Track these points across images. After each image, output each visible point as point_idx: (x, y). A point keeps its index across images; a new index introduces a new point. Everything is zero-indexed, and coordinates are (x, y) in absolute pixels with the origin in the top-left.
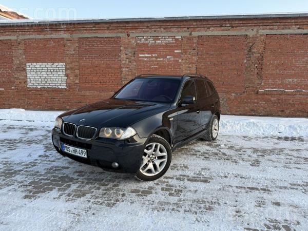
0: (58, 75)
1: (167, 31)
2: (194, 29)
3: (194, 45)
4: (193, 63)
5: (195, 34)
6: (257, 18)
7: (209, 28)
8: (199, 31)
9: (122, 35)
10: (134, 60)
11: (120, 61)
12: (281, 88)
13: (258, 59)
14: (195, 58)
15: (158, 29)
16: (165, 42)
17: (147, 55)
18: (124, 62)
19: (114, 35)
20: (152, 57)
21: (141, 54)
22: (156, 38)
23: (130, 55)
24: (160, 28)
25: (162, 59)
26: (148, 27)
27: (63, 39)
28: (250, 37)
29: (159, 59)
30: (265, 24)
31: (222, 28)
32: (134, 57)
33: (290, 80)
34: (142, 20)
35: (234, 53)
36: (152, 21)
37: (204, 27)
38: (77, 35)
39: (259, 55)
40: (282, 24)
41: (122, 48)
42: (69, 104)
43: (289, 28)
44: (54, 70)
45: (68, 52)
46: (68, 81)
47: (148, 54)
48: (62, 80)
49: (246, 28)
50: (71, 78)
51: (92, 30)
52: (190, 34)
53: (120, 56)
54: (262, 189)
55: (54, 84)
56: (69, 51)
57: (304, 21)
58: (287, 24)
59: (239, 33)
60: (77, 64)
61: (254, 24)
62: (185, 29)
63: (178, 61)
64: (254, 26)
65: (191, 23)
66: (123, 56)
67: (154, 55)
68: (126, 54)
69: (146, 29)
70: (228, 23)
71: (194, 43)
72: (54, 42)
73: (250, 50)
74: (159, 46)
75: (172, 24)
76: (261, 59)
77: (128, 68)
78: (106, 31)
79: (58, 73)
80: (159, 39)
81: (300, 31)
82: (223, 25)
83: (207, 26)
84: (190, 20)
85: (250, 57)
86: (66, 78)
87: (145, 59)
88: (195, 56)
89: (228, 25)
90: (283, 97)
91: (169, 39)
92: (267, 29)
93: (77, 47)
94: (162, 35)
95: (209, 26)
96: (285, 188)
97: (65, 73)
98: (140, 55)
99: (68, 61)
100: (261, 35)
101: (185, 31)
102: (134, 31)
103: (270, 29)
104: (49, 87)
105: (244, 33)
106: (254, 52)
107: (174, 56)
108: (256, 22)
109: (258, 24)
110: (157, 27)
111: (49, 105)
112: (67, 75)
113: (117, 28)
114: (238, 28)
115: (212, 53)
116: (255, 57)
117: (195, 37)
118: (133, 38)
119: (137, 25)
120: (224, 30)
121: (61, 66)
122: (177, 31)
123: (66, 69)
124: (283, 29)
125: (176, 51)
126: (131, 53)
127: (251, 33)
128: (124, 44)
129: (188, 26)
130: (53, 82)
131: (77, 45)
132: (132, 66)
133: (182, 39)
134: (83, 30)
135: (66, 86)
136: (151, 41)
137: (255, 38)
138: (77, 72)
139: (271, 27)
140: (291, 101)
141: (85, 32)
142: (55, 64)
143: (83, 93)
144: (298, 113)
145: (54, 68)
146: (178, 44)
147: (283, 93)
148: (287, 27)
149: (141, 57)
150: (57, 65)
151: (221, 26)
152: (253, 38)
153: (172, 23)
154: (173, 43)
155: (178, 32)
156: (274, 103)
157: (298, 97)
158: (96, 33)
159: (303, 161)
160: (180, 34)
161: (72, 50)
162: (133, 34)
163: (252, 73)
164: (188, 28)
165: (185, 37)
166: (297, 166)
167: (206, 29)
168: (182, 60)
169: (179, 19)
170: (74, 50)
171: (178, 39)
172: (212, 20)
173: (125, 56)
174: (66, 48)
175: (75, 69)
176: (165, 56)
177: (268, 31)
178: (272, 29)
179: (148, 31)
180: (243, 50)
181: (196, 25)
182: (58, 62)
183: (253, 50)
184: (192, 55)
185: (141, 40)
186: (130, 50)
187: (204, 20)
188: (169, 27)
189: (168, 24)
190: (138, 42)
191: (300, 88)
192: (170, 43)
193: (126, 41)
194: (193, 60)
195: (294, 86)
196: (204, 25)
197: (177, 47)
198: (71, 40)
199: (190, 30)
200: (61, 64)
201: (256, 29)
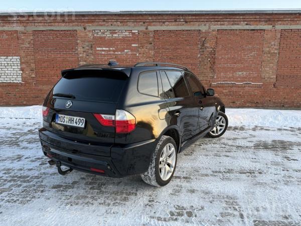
0: (12, 69)
1: (124, 25)
2: (150, 23)
3: (151, 39)
4: (150, 57)
5: (151, 28)
6: (208, 14)
7: (164, 22)
8: (154, 25)
9: (79, 28)
10: (92, 54)
11: (77, 54)
12: (232, 81)
13: (211, 53)
14: (152, 52)
15: (115, 23)
16: (122, 35)
17: (104, 49)
18: (81, 55)
19: (71, 28)
20: (110, 51)
21: (98, 47)
22: (113, 32)
23: (87, 48)
24: (117, 22)
25: (120, 53)
26: (104, 21)
27: (16, 32)
28: (203, 32)
29: (117, 53)
30: (216, 20)
31: (177, 23)
32: (92, 50)
33: (240, 73)
34: (98, 13)
35: (188, 47)
36: (108, 15)
37: (159, 22)
38: (31, 28)
39: (212, 49)
40: (232, 20)
41: (78, 41)
42: (26, 99)
43: (238, 24)
44: (8, 64)
45: (22, 45)
46: (24, 75)
47: (106, 47)
48: (18, 74)
49: (199, 23)
50: (27, 72)
51: (47, 23)
52: (147, 29)
53: (77, 49)
54: (184, 178)
55: (9, 79)
57: (251, 17)
58: (236, 20)
59: (193, 28)
60: (32, 57)
61: (206, 20)
62: (141, 23)
63: (136, 55)
64: (207, 21)
65: (146, 17)
66: (80, 49)
67: (111, 49)
68: (83, 48)
69: (103, 23)
70: (181, 18)
71: (150, 37)
72: (7, 35)
73: (203, 45)
74: (116, 39)
75: (128, 18)
76: (213, 53)
77: (85, 61)
78: (61, 24)
79: (13, 67)
80: (116, 33)
81: (247, 27)
82: (178, 20)
83: (163, 20)
84: (145, 14)
85: (203, 52)
86: (22, 72)
87: (103, 53)
88: (152, 50)
89: (182, 20)
90: (234, 89)
91: (126, 33)
92: (218, 25)
93: (31, 40)
94: (119, 28)
95: (165, 20)
96: (207, 175)
97: (20, 67)
98: (98, 49)
99: (23, 54)
100: (213, 31)
101: (141, 25)
102: (90, 25)
103: (221, 25)
104: (4, 81)
105: (197, 28)
106: (207, 47)
107: (132, 49)
108: (207, 18)
109: (210, 20)
110: (113, 21)
111: (5, 100)
112: (22, 69)
113: (73, 21)
114: (192, 23)
115: (168, 47)
116: (208, 51)
117: (151, 31)
118: (89, 31)
119: (93, 18)
120: (178, 25)
121: (16, 60)
122: (133, 25)
123: (22, 63)
124: (233, 24)
125: (133, 45)
126: (88, 46)
127: (203, 28)
128: (81, 37)
129: (145, 21)
130: (8, 77)
131: (32, 37)
132: (90, 59)
133: (139, 34)
135: (22, 80)
136: (108, 35)
137: (207, 32)
138: (33, 66)
139: (222, 23)
140: (241, 93)
141: (40, 24)
142: (9, 58)
143: (40, 87)
144: (248, 104)
145: (8, 62)
146: (135, 38)
147: (233, 85)
148: (236, 23)
149: (98, 50)
150: (11, 59)
151: (176, 21)
152: (205, 33)
153: (128, 17)
154: (130, 37)
155: (135, 26)
156: (226, 95)
157: (247, 89)
158: (51, 25)
159: (234, 148)
160: (136, 28)
161: (27, 44)
162: (90, 27)
163: (205, 67)
164: (144, 23)
165: (141, 31)
167: (161, 23)
168: (140, 54)
169: (134, 13)
170: (29, 44)
171: (134, 33)
172: (167, 15)
173: (82, 50)
174: (20, 41)
175: (31, 63)
176: (122, 50)
177: (219, 26)
178: (223, 25)
179: (105, 25)
180: (197, 44)
181: (152, 19)
182: (12, 56)
183: (206, 45)
184: (149, 49)
185: (97, 33)
186: (87, 44)
187: (159, 15)
188: (125, 21)
189: (124, 18)
190: (95, 35)
191: (249, 81)
192: (127, 37)
193: (83, 34)
194: (150, 54)
195: (243, 79)
196: (159, 19)
197: (134, 41)
198: (26, 33)
199: (146, 24)
200: (15, 57)
201: (208, 24)
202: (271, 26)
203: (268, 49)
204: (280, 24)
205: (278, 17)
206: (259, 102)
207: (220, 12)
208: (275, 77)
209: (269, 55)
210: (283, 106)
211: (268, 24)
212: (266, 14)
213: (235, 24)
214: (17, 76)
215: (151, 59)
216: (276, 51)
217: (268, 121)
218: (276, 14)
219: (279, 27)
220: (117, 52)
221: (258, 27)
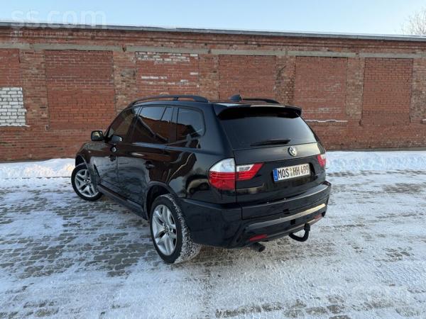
0: (9, 106)
1: (179, 47)
2: (214, 45)
3: (215, 66)
4: (215, 90)
5: (216, 52)
6: (286, 37)
7: (231, 45)
8: (219, 48)
9: (116, 49)
10: (135, 84)
11: (113, 84)
12: (315, 119)
13: (288, 85)
14: (217, 84)
15: (167, 43)
16: (176, 60)
17: (152, 78)
18: (118, 86)
19: (103, 48)
20: (160, 80)
21: (143, 75)
22: (164, 55)
23: (128, 76)
24: (169, 42)
25: (174, 83)
26: (152, 39)
27: (16, 51)
28: (279, 59)
29: (169, 83)
30: (294, 44)
31: (248, 46)
32: (134, 79)
33: (322, 109)
34: (145, 29)
35: (261, 77)
36: (158, 32)
37: (226, 44)
38: (40, 47)
39: (289, 80)
40: (312, 45)
41: (115, 67)
42: (33, 150)
43: (319, 50)
44: (2, 98)
45: (26, 71)
46: (30, 115)
47: (154, 76)
48: (19, 114)
49: (274, 47)
50: (34, 111)
51: (67, 39)
52: (209, 52)
53: (113, 78)
54: (358, 225)
55: (4, 121)
56: (29, 69)
57: (334, 42)
58: (317, 45)
59: (267, 53)
60: (43, 89)
61: (282, 44)
62: (202, 45)
63: (196, 86)
64: (283, 45)
65: (209, 37)
66: (117, 78)
67: (162, 78)
68: (122, 76)
69: (150, 43)
70: (254, 40)
71: (214, 64)
73: (279, 75)
74: (168, 65)
75: (185, 38)
76: (291, 84)
77: (125, 94)
78: (89, 42)
79: (10, 103)
80: (168, 57)
81: (329, 54)
82: (249, 43)
83: (230, 42)
84: (209, 34)
85: (280, 83)
86: (26, 110)
87: (151, 83)
88: (216, 80)
89: (254, 43)
91: (183, 58)
92: (296, 50)
93: (42, 63)
94: (172, 51)
95: (232, 42)
96: (376, 221)
97: (22, 103)
98: (143, 77)
99: (28, 84)
100: (291, 57)
101: (202, 47)
102: (132, 44)
103: (300, 50)
105: (272, 54)
106: (285, 77)
107: (190, 79)
108: (284, 41)
109: (287, 44)
110: (165, 40)
112: (26, 106)
113: (107, 39)
114: (266, 47)
115: (237, 77)
116: (285, 83)
117: (215, 56)
118: (131, 53)
119: (137, 36)
120: (249, 49)
121: (16, 92)
122: (191, 46)
123: (25, 98)
124: (313, 50)
125: (192, 74)
126: (129, 73)
127: (280, 53)
128: (119, 62)
129: (206, 42)
130: (2, 117)
131: (42, 60)
132: (132, 92)
133: (199, 58)
134: (52, 38)
135: (26, 123)
136: (157, 59)
137: (284, 59)
138: (44, 101)
139: (301, 48)
141: (55, 41)
142: (5, 89)
143: (56, 132)
144: (332, 147)
145: (3, 96)
146: (194, 64)
148: (317, 48)
149: (144, 80)
150: (7, 91)
151: (246, 44)
152: (282, 59)
153: (185, 36)
154: (187, 63)
155: (194, 48)
157: (331, 128)
158: (75, 43)
159: (369, 195)
160: (196, 51)
161: (34, 69)
162: (132, 48)
164: (206, 44)
165: (203, 55)
166: (369, 200)
167: (228, 46)
168: (201, 85)
169: (195, 31)
170: (37, 69)
171: (192, 58)
172: (236, 35)
173: (121, 78)
174: (22, 65)
175: (41, 97)
176: (178, 80)
177: (298, 52)
178: (302, 50)
179: (152, 45)
180: (272, 74)
181: (216, 40)
182: (9, 86)
183: (283, 75)
184: (213, 80)
185: (142, 56)
186: (127, 70)
187: (226, 35)
188: (182, 41)
189: (180, 37)
190: (139, 59)
191: (333, 118)
192: (184, 63)
193: (121, 57)
194: (214, 85)
195: (326, 116)
196: (225, 41)
197: (193, 68)
198: (33, 53)
199: (209, 46)
200: (15, 88)
201: (284, 49)
202: (355, 54)
203: (352, 81)
204: (364, 52)
205: (361, 43)
206: (344, 143)
207: (300, 35)
208: (360, 113)
209: (353, 88)
210: (370, 147)
211: (352, 52)
212: (349, 40)
213: (316, 50)
214: (18, 116)
215: (216, 92)
216: (360, 83)
217: (371, 164)
218: (360, 40)
219: (364, 55)
220: (171, 82)
221: (341, 55)
